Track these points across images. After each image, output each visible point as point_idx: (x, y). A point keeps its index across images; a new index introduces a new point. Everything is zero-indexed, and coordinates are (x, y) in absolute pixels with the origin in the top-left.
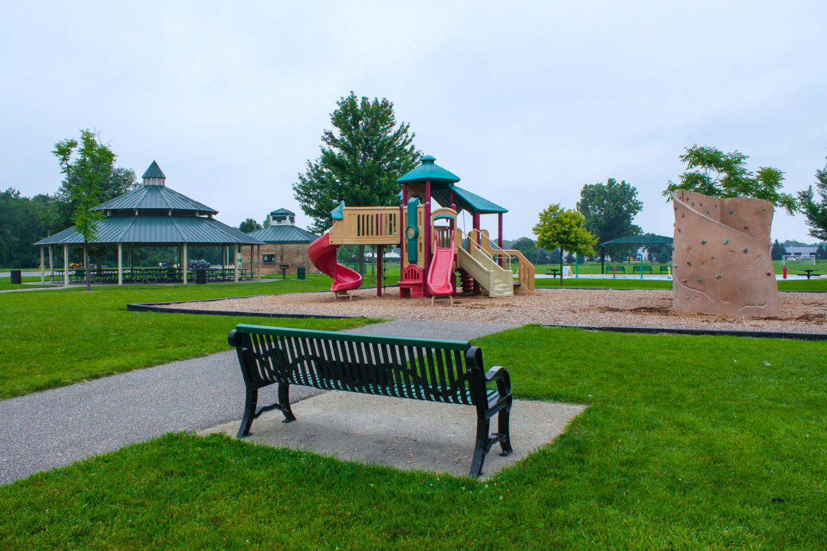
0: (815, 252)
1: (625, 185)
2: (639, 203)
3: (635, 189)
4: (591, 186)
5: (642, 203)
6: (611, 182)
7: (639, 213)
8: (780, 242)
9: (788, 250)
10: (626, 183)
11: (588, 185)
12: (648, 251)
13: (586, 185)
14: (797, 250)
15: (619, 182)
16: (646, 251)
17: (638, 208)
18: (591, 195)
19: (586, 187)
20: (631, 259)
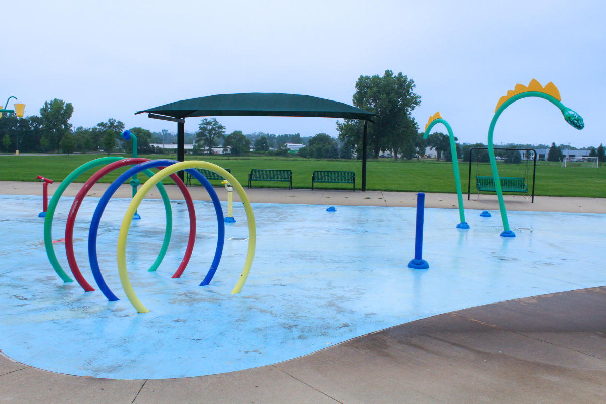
0: (588, 155)
1: (402, 77)
2: (417, 97)
3: (413, 82)
4: (367, 78)
5: (420, 97)
6: (388, 74)
7: (417, 107)
8: (557, 145)
9: (564, 152)
10: (403, 75)
11: (364, 76)
12: (436, 149)
13: (361, 76)
14: (572, 152)
15: (396, 74)
16: (434, 149)
17: (416, 103)
18: (366, 87)
19: (361, 78)
20: (420, 157)
